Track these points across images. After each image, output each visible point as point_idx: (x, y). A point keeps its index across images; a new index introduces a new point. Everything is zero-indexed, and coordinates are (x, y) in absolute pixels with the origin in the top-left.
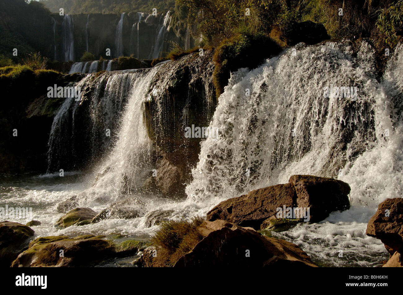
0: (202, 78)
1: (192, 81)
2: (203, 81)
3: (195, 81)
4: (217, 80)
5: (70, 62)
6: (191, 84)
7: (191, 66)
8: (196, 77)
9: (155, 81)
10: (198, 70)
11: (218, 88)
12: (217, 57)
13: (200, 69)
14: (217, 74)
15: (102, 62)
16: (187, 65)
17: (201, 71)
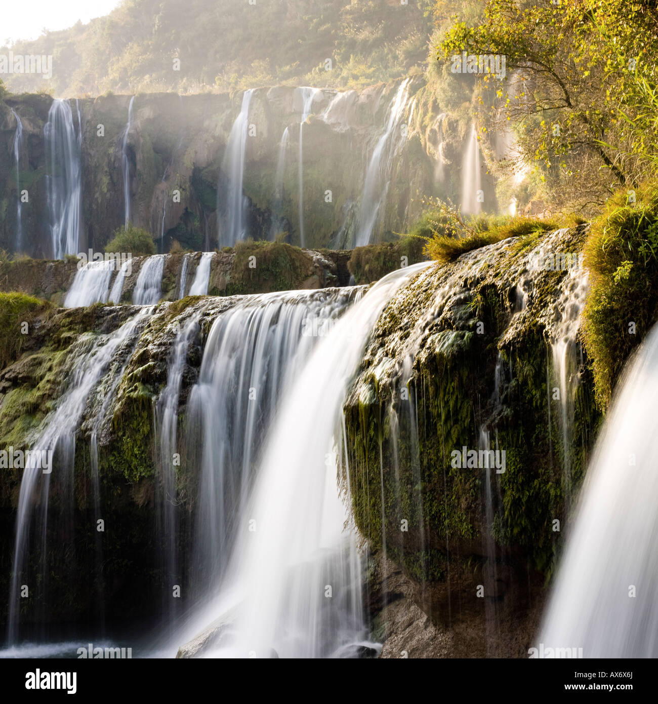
0: (543, 327)
1: (509, 335)
2: (547, 337)
3: (518, 335)
4: (598, 332)
5: (69, 261)
6: (504, 347)
7: (504, 285)
8: (524, 322)
9: (379, 336)
10: (531, 297)
11: (600, 360)
12: (594, 253)
13: (535, 292)
14: (598, 312)
15: (180, 261)
16: (489, 281)
17: (541, 301)
